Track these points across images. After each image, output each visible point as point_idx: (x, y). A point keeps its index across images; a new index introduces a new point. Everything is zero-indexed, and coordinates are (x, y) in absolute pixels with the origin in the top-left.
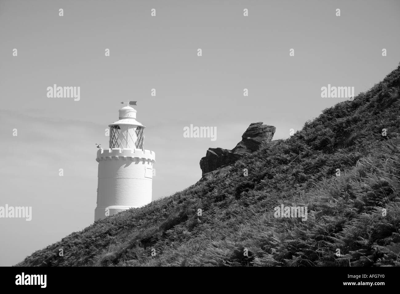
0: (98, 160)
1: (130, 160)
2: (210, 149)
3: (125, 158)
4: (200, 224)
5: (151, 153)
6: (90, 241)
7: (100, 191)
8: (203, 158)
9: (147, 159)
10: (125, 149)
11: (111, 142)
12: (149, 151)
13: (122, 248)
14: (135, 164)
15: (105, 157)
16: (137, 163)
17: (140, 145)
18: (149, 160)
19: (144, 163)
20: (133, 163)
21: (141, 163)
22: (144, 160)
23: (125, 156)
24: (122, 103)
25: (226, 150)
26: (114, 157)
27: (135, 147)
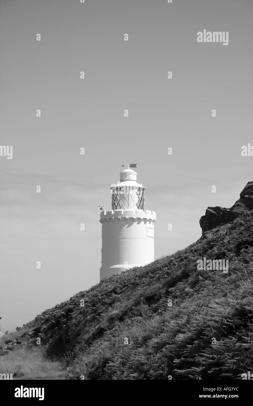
0: (101, 221)
1: (132, 220)
2: (209, 208)
3: (128, 218)
4: (202, 281)
5: (152, 213)
6: (97, 299)
7: (104, 251)
8: (202, 217)
9: (148, 219)
10: (126, 210)
11: (113, 204)
12: (150, 211)
13: (127, 306)
14: (137, 224)
15: (108, 219)
16: (139, 223)
17: (141, 205)
18: (150, 220)
19: (145, 223)
20: (135, 223)
21: (143, 223)
22: (145, 220)
23: (127, 217)
24: (123, 166)
25: (225, 208)
26: (117, 218)
27: (136, 208)
